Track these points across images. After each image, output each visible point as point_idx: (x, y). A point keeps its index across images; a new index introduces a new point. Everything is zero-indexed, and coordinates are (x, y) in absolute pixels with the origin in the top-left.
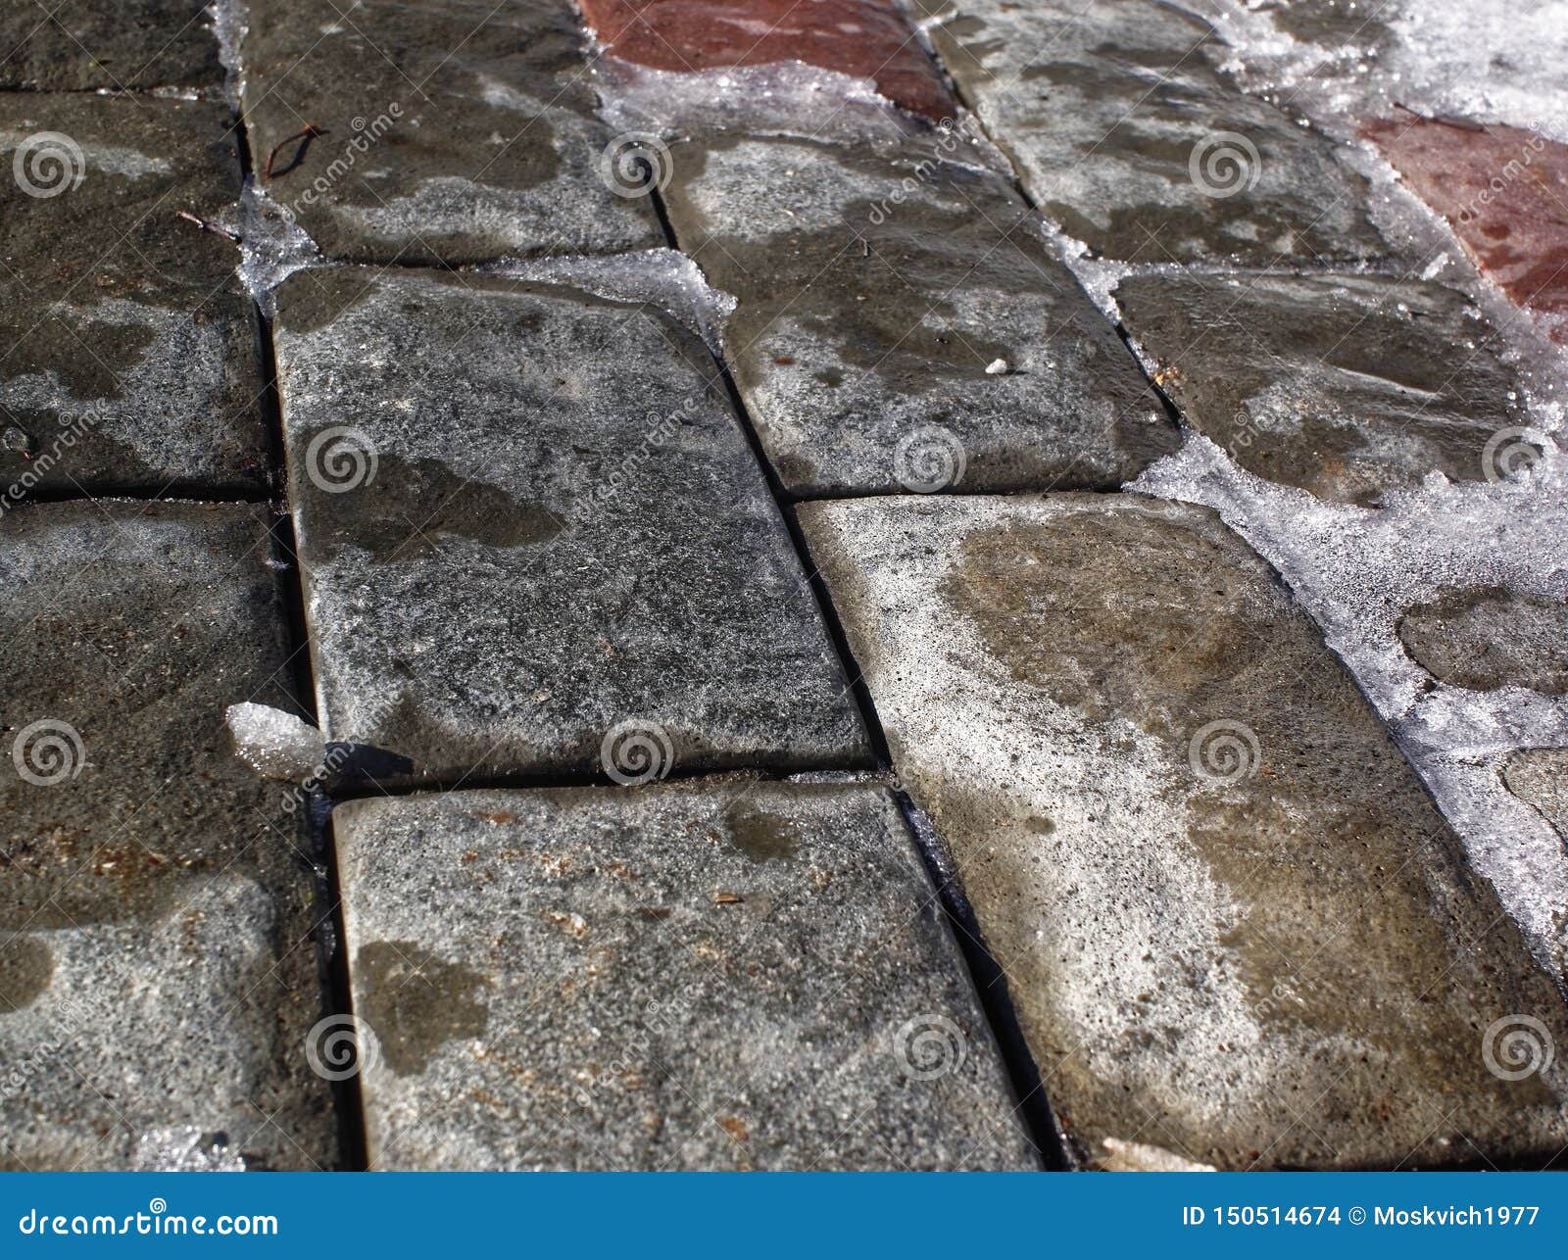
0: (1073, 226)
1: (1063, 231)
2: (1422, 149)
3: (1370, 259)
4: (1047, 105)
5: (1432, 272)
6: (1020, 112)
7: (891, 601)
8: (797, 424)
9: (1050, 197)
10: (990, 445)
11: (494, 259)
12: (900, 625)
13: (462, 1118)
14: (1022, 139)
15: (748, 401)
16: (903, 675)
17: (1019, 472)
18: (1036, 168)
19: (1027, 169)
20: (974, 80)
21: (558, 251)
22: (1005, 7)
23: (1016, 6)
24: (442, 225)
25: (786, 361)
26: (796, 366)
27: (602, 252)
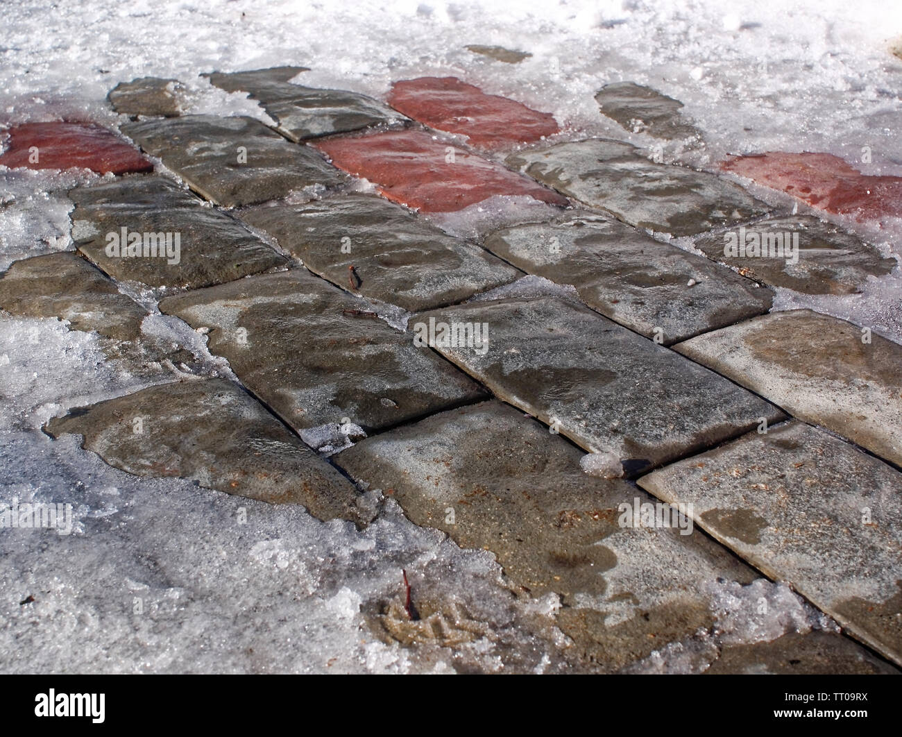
0: (657, 228)
1: (654, 231)
2: (751, 168)
3: (770, 212)
4: (602, 188)
5: (795, 211)
6: (594, 193)
7: (743, 367)
8: (644, 321)
9: (637, 221)
10: (715, 309)
11: (472, 296)
12: (753, 373)
13: (789, 549)
14: (605, 202)
15: (616, 319)
16: (770, 387)
17: (732, 316)
18: (620, 212)
19: (617, 213)
20: (563, 186)
21: (493, 287)
22: (547, 155)
23: (550, 154)
24: (441, 289)
25: (616, 302)
26: (622, 303)
27: (508, 283)
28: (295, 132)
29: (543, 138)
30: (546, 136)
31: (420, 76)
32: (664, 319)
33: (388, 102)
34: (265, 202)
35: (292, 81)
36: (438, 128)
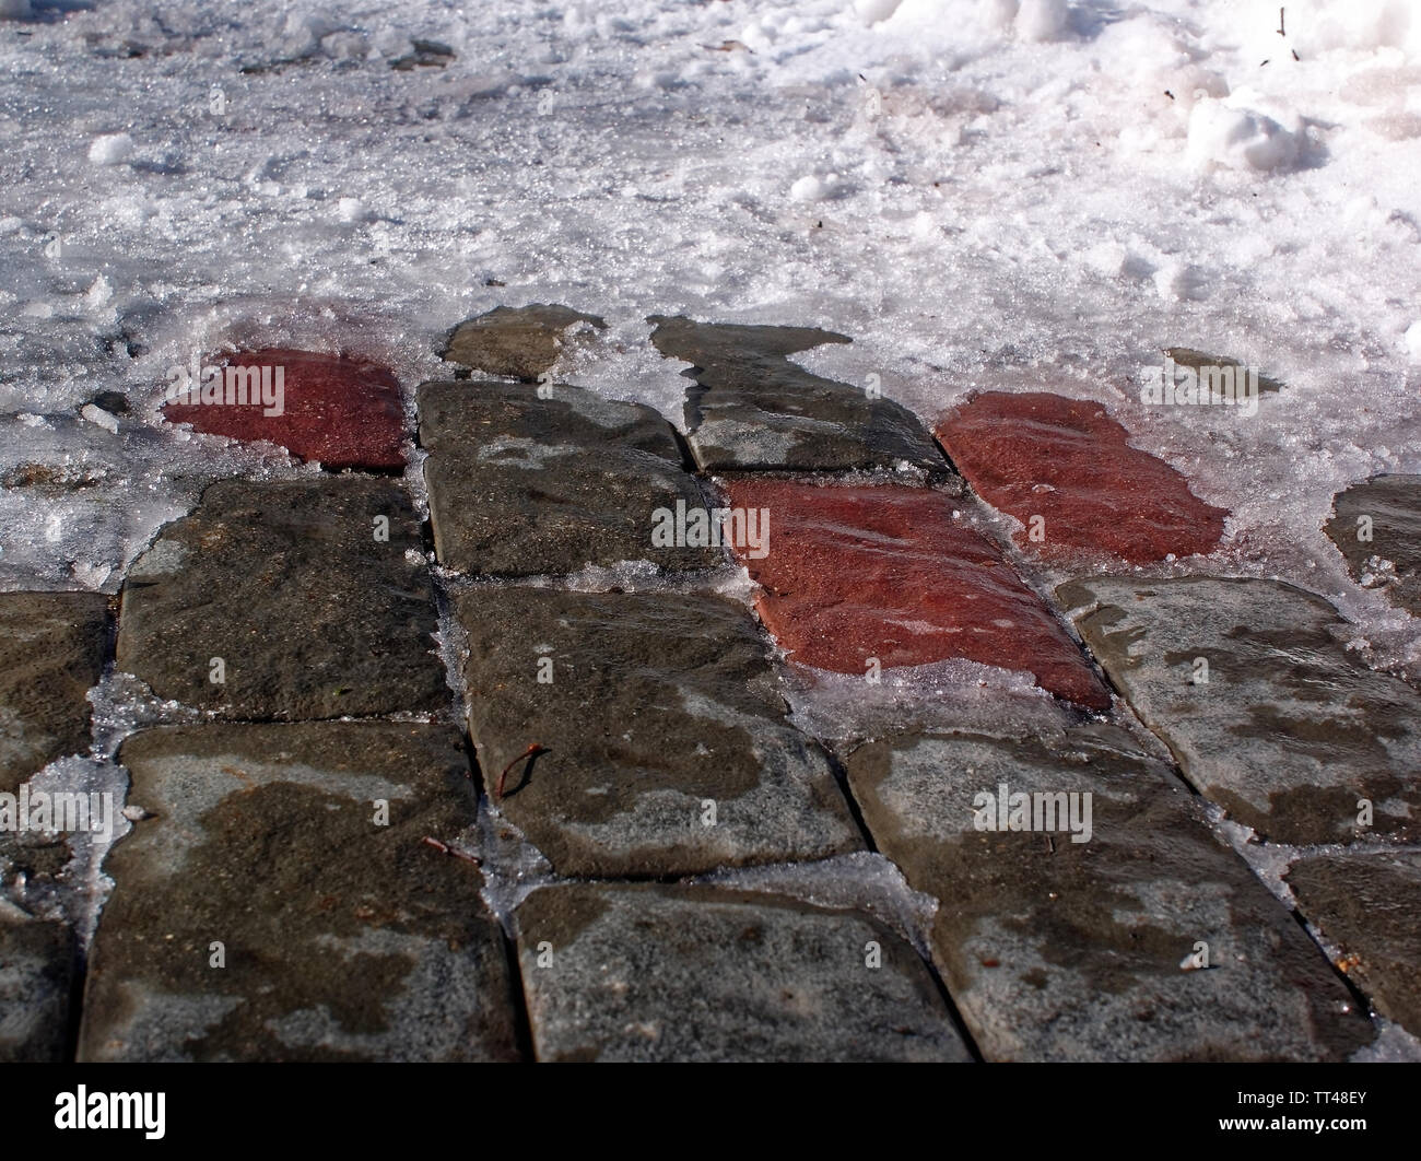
0: (1236, 813)
1: (1228, 816)
4: (1194, 690)
6: (1171, 698)
8: (1012, 1030)
9: (1211, 782)
10: (1196, 1044)
11: (712, 871)
14: (1176, 725)
15: (962, 1006)
18: (1193, 753)
19: (1184, 755)
20: (1123, 668)
21: (770, 860)
22: (1141, 595)
23: (1150, 594)
24: (662, 839)
25: (993, 964)
26: (1003, 969)
27: (809, 859)
28: (706, 451)
29: (1171, 557)
30: (1179, 556)
31: (1036, 389)
32: (1058, 1037)
33: (937, 428)
34: (525, 575)
35: (793, 358)
36: (985, 497)
